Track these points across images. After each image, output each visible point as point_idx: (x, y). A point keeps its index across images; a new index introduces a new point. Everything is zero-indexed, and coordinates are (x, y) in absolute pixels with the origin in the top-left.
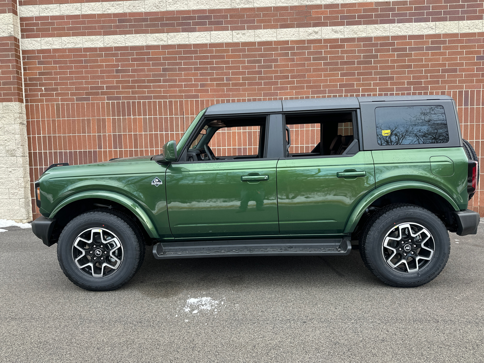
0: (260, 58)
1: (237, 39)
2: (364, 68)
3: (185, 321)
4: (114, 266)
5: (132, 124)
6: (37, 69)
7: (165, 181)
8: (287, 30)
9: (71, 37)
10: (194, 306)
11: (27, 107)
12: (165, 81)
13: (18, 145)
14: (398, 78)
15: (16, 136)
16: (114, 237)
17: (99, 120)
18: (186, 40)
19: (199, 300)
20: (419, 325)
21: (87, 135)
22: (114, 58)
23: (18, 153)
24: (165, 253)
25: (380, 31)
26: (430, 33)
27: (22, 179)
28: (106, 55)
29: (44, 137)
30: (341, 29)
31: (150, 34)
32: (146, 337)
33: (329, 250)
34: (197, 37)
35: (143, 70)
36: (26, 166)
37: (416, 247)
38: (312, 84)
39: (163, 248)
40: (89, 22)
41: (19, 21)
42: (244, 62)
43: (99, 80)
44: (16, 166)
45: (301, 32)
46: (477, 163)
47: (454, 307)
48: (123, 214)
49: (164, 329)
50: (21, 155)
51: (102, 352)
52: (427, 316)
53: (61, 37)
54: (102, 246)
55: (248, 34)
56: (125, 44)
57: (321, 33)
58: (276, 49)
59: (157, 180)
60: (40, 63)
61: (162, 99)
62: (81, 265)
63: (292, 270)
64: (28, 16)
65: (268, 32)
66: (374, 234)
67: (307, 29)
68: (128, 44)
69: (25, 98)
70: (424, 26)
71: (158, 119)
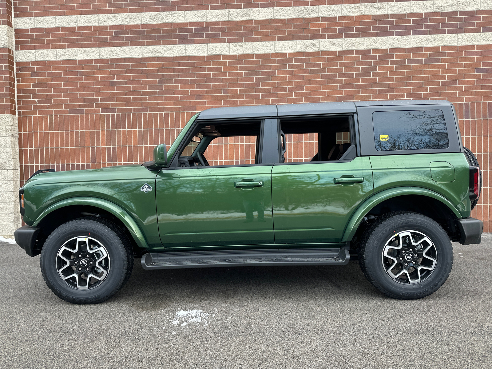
0: (257, 70)
1: (234, 51)
2: (363, 81)
3: (173, 333)
4: (100, 277)
5: (127, 137)
6: (31, 81)
7: (155, 190)
8: (285, 43)
9: (67, 49)
10: (184, 319)
11: (19, 119)
12: (161, 93)
13: (9, 158)
14: (397, 91)
15: (7, 148)
16: (100, 246)
17: (93, 133)
18: (183, 53)
19: (189, 313)
20: (422, 337)
21: (80, 147)
22: (110, 70)
23: (9, 166)
24: (154, 264)
25: (379, 44)
26: (428, 45)
27: (12, 193)
28: (102, 67)
29: (36, 150)
30: (339, 42)
31: (146, 46)
32: (129, 349)
33: (327, 260)
34: (194, 50)
35: (139, 82)
36: (17, 179)
37: (417, 257)
38: (310, 97)
39: (153, 258)
40: (85, 34)
41: (13, 33)
42: (241, 74)
43: (94, 92)
44: (7, 180)
45: (299, 44)
46: (478, 169)
47: (458, 319)
48: (111, 222)
49: (149, 342)
50: (12, 168)
51: (80, 365)
52: (430, 327)
53: (56, 49)
54: (88, 256)
55: (246, 47)
56: (121, 56)
57: (319, 45)
58: (273, 62)
59: (147, 186)
60: (34, 75)
61: (158, 112)
62: (66, 276)
63: (289, 283)
64: (23, 28)
65: (266, 45)
66: (374, 243)
67: (305, 41)
68: (124, 56)
69: (18, 110)
70: (422, 38)
71: (154, 131)
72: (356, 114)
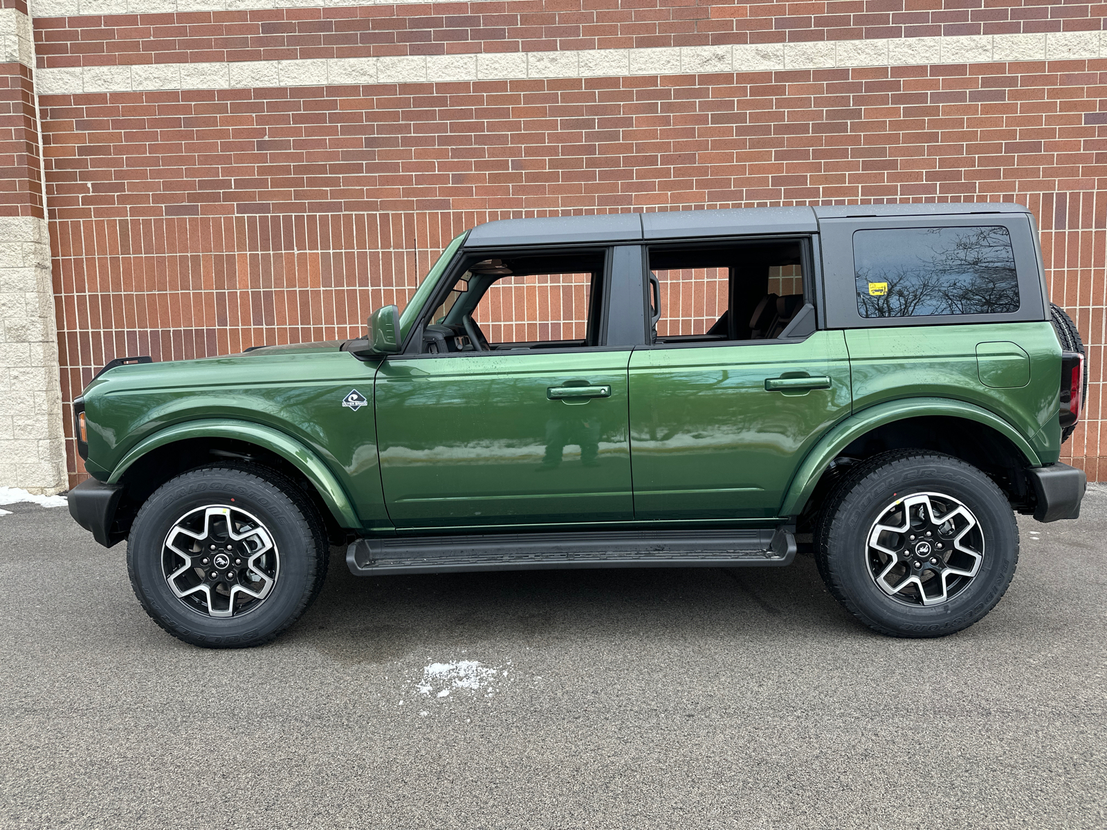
0: (590, 116)
1: (538, 70)
2: (830, 141)
3: (422, 714)
4: (257, 591)
5: (297, 268)
6: (75, 140)
7: (373, 399)
8: (654, 52)
9: (154, 66)
10: (441, 681)
11: (52, 227)
12: (370, 168)
13: (34, 316)
14: (906, 164)
15: (27, 294)
16: (257, 526)
17: (219, 259)
18: (421, 74)
19: (452, 667)
20: (947, 722)
21: (191, 292)
22: (254, 115)
23: (33, 333)
24: (375, 563)
25: (867, 56)
26: (979, 60)
27: (44, 394)
28: (235, 108)
29: (93, 298)
30: (777, 51)
31: (336, 60)
32: (332, 749)
33: (747, 554)
34: (446, 68)
35: (321, 143)
36: (52, 364)
37: (942, 548)
38: (709, 177)
39: (371, 551)
40: (194, 31)
41: (30, 27)
42: (553, 125)
43: (220, 166)
44: (29, 365)
45: (686, 56)
46: (1081, 357)
47: (1025, 682)
48: (277, 473)
49: (373, 733)
50: (40, 339)
51: (232, 783)
52: (964, 701)
53: (129, 66)
54: (229, 547)
55: (564, 61)
56: (279, 82)
57: (730, 58)
58: (627, 96)
59: (355, 397)
60: (82, 125)
61: (366, 211)
62: (183, 589)
63: (662, 600)
64: (53, 15)
65: (610, 56)
66: (849, 519)
67: (699, 49)
68: (286, 82)
69: (48, 206)
70: (966, 43)
71: (356, 256)
72: (817, 235)
